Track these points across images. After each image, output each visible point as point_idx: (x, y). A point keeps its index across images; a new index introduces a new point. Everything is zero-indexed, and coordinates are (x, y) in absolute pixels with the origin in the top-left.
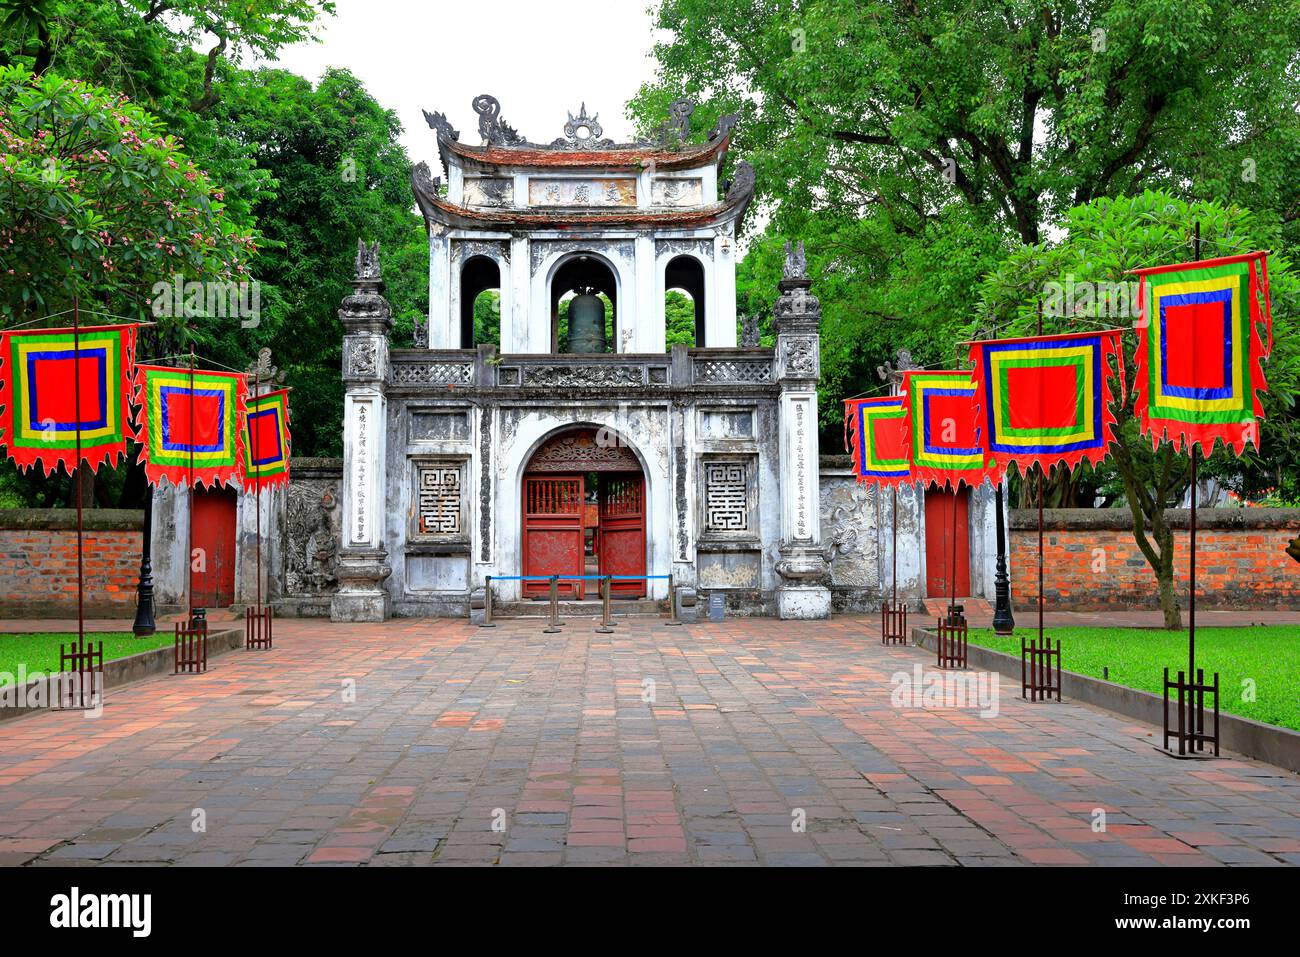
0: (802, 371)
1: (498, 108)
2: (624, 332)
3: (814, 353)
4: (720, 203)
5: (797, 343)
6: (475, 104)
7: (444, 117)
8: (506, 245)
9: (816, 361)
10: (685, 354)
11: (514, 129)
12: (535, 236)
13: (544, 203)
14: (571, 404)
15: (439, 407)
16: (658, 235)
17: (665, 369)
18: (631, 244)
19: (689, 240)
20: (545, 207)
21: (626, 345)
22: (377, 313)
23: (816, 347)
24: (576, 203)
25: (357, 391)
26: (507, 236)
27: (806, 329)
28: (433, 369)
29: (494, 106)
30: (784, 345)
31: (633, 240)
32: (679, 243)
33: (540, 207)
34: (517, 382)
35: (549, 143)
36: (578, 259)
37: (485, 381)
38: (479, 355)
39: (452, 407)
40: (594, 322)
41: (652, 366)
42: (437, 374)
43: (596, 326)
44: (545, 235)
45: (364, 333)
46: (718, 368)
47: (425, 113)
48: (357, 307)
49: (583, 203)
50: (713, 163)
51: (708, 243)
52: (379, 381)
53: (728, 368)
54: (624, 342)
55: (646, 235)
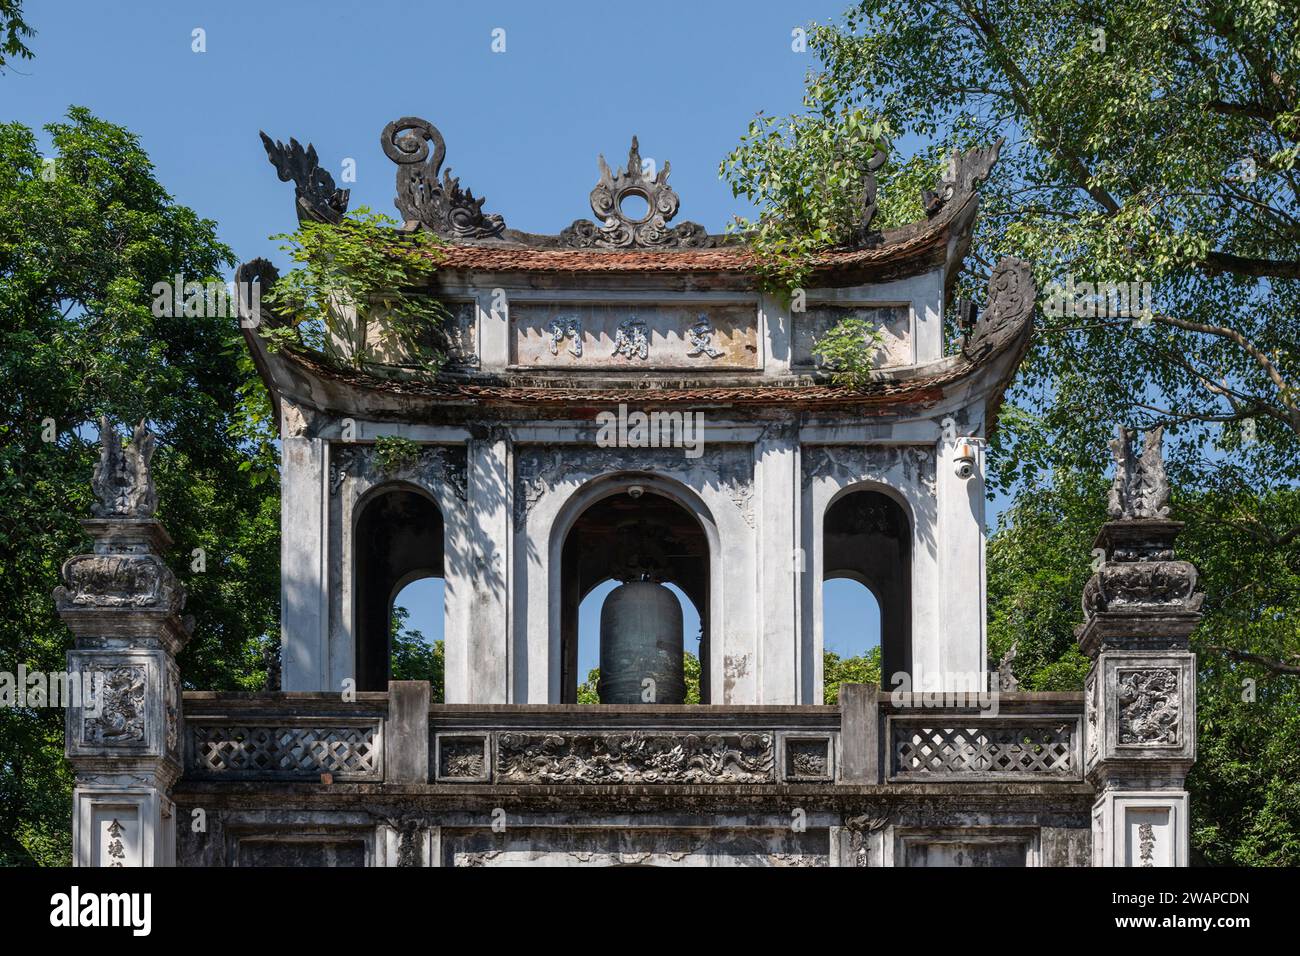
0: (1155, 743)
1: (441, 149)
2: (728, 662)
3: (1180, 701)
4: (951, 361)
5: (1140, 676)
6: (389, 142)
7: (312, 156)
8: (456, 460)
9: (1187, 717)
10: (872, 709)
11: (476, 196)
12: (524, 435)
13: (546, 360)
14: (606, 824)
15: (302, 828)
16: (809, 435)
17: (824, 743)
18: (743, 455)
19: (879, 448)
20: (545, 370)
21: (733, 692)
22: (143, 598)
23: (1187, 682)
24: (620, 361)
25: (101, 785)
26: (460, 436)
27: (1164, 644)
28: (286, 739)
29: (431, 145)
30: (1114, 680)
31: (750, 446)
32: (855, 455)
33: (536, 370)
34: (479, 769)
35: (555, 232)
36: (624, 497)
37: (405, 766)
38: (393, 706)
39: (331, 829)
40: (659, 645)
41: (795, 734)
42: (297, 752)
43: (663, 653)
44: (547, 433)
45: (116, 645)
46: (949, 740)
47: (267, 142)
48: (100, 583)
49: (635, 362)
50: (937, 268)
51: (923, 456)
52: (153, 758)
53: (971, 740)
54: (728, 685)
55: (782, 433)
